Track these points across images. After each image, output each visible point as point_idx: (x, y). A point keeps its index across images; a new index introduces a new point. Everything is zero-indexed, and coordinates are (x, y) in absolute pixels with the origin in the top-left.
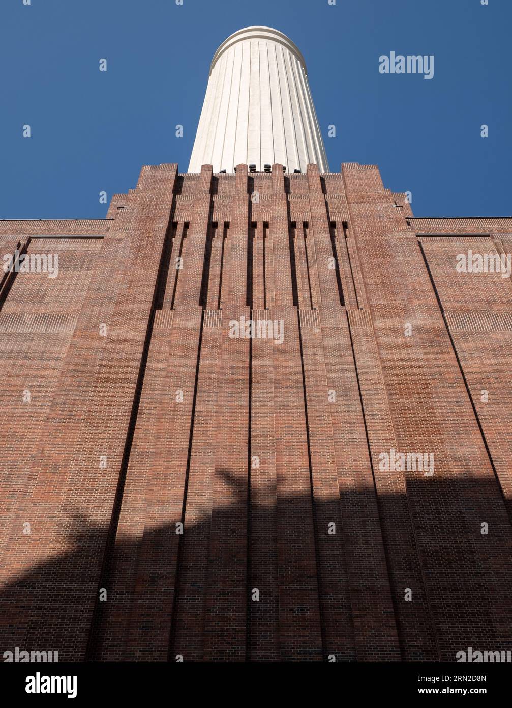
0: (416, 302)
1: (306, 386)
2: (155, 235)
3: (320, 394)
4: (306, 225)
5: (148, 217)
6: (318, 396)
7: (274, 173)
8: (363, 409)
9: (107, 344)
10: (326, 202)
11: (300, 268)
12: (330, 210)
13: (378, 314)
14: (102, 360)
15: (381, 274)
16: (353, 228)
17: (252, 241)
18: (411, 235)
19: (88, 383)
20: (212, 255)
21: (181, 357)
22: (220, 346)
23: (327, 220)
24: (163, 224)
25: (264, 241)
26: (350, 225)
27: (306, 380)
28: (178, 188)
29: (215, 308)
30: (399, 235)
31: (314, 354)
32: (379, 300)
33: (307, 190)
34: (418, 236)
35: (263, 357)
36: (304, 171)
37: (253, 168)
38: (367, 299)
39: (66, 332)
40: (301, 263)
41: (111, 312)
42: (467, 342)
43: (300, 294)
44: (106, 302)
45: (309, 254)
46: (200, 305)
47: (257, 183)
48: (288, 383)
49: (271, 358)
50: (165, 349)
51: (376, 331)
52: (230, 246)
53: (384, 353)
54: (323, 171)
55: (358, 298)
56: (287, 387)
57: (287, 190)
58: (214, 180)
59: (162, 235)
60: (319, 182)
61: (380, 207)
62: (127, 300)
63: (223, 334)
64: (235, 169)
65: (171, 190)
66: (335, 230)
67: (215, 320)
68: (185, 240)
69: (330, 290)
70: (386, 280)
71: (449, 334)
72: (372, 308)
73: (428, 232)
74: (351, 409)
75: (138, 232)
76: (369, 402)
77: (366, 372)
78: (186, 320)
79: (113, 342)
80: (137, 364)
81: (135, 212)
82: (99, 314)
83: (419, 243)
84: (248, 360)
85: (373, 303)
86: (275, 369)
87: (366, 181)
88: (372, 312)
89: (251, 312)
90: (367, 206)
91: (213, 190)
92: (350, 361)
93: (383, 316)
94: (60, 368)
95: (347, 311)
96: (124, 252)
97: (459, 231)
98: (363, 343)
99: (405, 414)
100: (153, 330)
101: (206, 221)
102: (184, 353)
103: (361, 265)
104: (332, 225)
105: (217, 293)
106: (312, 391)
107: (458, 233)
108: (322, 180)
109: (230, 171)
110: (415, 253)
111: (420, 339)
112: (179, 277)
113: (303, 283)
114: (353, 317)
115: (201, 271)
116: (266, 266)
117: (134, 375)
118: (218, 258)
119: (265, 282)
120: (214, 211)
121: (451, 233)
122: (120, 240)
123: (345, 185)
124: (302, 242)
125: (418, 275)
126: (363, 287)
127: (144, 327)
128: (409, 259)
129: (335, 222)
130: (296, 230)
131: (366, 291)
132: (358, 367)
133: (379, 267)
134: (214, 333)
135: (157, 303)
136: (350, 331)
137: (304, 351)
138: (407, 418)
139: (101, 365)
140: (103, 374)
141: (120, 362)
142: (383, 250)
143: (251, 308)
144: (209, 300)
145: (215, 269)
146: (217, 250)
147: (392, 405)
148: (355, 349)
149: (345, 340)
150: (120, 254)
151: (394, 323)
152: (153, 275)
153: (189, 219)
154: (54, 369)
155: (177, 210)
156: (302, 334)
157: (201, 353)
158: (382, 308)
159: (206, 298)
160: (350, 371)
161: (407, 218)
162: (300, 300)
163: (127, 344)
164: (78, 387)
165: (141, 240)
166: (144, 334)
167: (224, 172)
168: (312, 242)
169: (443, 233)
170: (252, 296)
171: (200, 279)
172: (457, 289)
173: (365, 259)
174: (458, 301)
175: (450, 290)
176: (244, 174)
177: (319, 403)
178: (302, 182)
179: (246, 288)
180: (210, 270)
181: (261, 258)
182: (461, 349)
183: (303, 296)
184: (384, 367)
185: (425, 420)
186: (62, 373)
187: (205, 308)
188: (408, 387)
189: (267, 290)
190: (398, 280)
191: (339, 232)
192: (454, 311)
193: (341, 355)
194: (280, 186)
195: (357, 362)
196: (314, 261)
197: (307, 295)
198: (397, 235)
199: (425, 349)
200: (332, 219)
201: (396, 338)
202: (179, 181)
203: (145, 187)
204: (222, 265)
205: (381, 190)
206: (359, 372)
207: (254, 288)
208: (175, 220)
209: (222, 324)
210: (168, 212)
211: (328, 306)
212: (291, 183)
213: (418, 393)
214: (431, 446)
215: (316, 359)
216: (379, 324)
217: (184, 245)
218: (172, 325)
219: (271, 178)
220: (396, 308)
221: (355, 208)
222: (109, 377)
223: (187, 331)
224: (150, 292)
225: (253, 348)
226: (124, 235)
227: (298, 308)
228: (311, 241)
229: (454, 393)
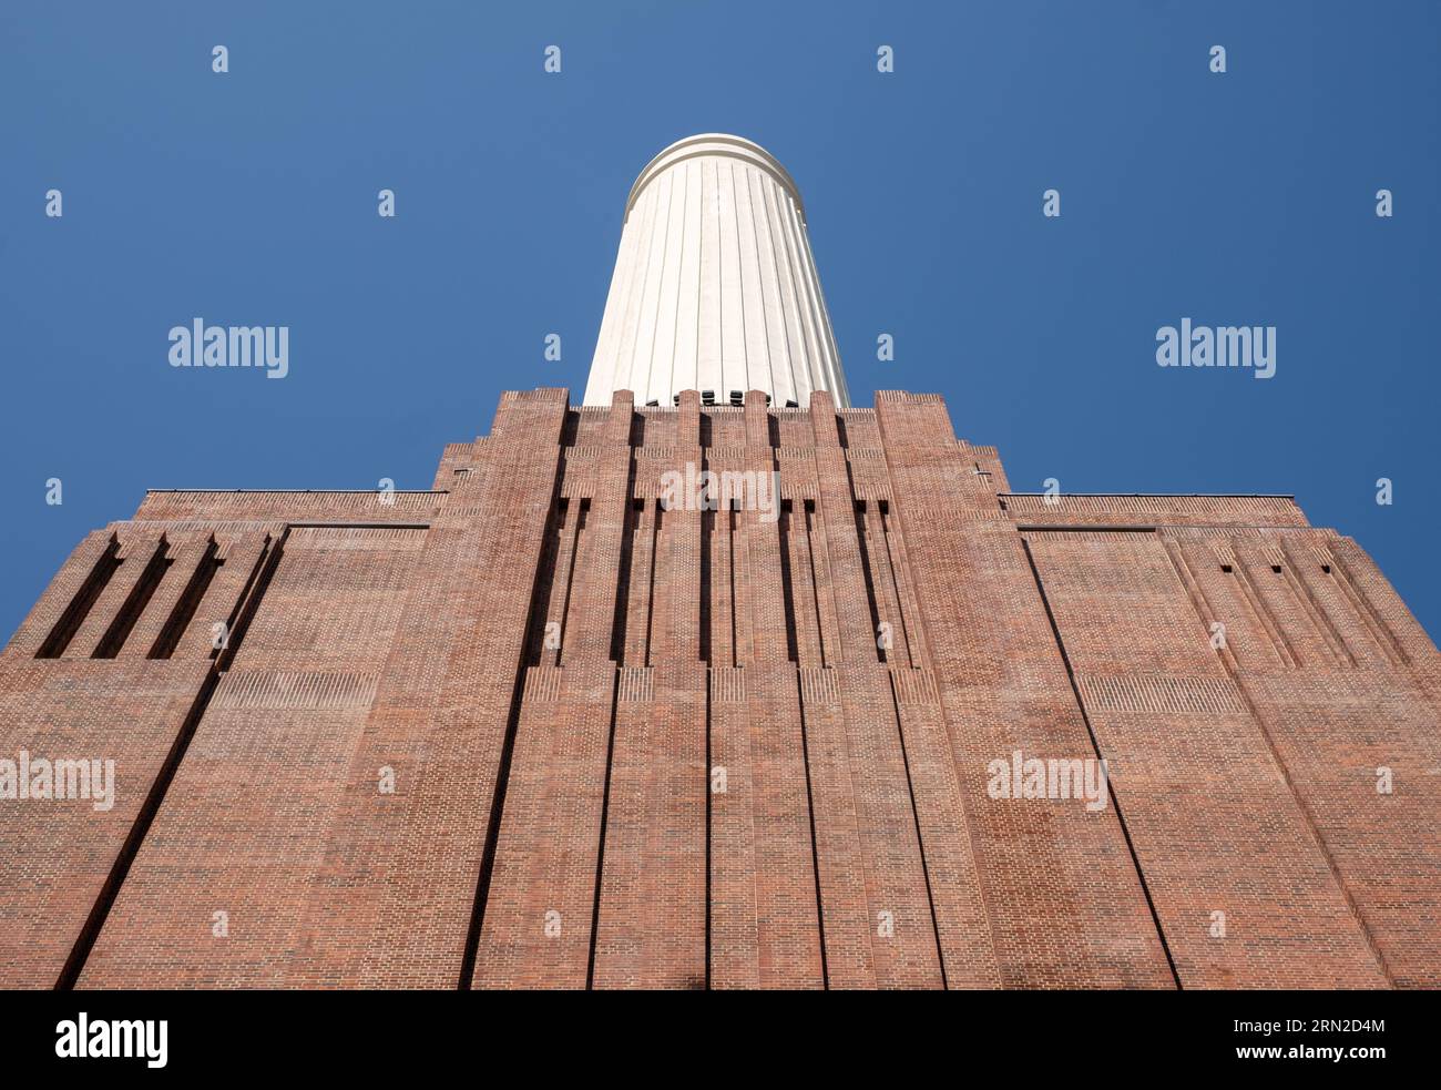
0: (1021, 656)
1: (816, 818)
2: (526, 524)
3: (842, 833)
4: (810, 506)
5: (512, 488)
6: (838, 837)
7: (750, 408)
8: (924, 862)
9: (433, 732)
10: (848, 464)
11: (800, 590)
12: (855, 479)
13: (948, 678)
14: (424, 763)
15: (954, 602)
16: (900, 514)
17: (709, 537)
18: (1009, 527)
19: (398, 809)
20: (633, 562)
21: (576, 758)
22: (649, 738)
23: (850, 499)
24: (541, 503)
25: (732, 537)
26: (893, 507)
27: (815, 804)
28: (568, 436)
29: (639, 664)
30: (988, 528)
31: (830, 754)
32: (952, 652)
33: (812, 441)
34: (1020, 529)
35: (732, 760)
36: (805, 404)
37: (709, 397)
38: (929, 649)
39: (356, 707)
40: (802, 579)
41: (443, 671)
42: (1119, 733)
43: (801, 639)
44: (433, 652)
45: (818, 562)
46: (612, 658)
47: (716, 425)
48: (781, 811)
49: (748, 762)
50: (546, 744)
51: (947, 712)
52: (667, 545)
53: (963, 753)
54: (838, 404)
55: (911, 647)
56: (779, 820)
57: (774, 441)
58: (637, 420)
59: (538, 523)
60: (834, 425)
61: (951, 473)
62: (473, 647)
63: (656, 714)
64: (676, 399)
65: (557, 439)
66: (866, 517)
67: (640, 688)
68: (583, 534)
69: (857, 631)
70: (963, 614)
71: (1085, 718)
72: (938, 667)
73: (1039, 521)
74: (901, 862)
75: (495, 518)
76: (935, 849)
77: (929, 791)
78: (586, 688)
79: (446, 728)
80: (492, 773)
81: (488, 478)
82: (419, 674)
83: (1024, 542)
84: (705, 766)
85: (941, 657)
86: (756, 784)
87: (921, 424)
88: (938, 674)
89: (709, 673)
90: (924, 471)
91: (636, 439)
92: (898, 768)
93: (959, 682)
94: (344, 778)
95: (890, 673)
96: (467, 555)
97: (1098, 520)
98: (921, 733)
99: (1006, 872)
100: (523, 706)
101: (623, 498)
102: (582, 751)
103: (916, 585)
104: (860, 507)
105: (642, 635)
106: (826, 828)
107: (1097, 524)
108: (840, 421)
109: (666, 403)
110: (1016, 562)
111: (1031, 726)
112: (571, 605)
113: (806, 617)
114: (901, 683)
115: (613, 593)
116: (736, 584)
117: (486, 793)
118: (646, 569)
119: (733, 615)
120: (638, 478)
121: (1084, 524)
122: (460, 532)
123: (883, 432)
124: (803, 539)
125: (1023, 603)
126: (920, 627)
127: (505, 701)
128: (1006, 573)
129: (864, 502)
130: (791, 516)
131: (926, 633)
132: (913, 781)
133: (950, 588)
134: (639, 713)
135: (531, 652)
136: (897, 711)
137: (809, 749)
138: (1008, 881)
139: (423, 773)
140: (428, 793)
141: (460, 767)
142: (957, 556)
143: (709, 665)
144: (628, 648)
145: (638, 590)
146: (642, 553)
147: (980, 858)
148: (906, 745)
149: (887, 729)
150: (459, 559)
151: (979, 695)
152: (523, 599)
153: (590, 493)
154: (332, 780)
155: (566, 475)
156: (806, 715)
157: (615, 752)
158: (956, 667)
159: (623, 645)
160: (899, 789)
161: (1000, 495)
162: (801, 649)
163: (472, 733)
164: (378, 816)
165: (500, 533)
166: (506, 713)
167: (655, 404)
168: (823, 538)
169: (1069, 524)
170: (709, 641)
171: (611, 608)
172: (1097, 631)
173: (922, 573)
174: (1099, 653)
175: (1085, 633)
176: (693, 409)
177: (840, 849)
178: (801, 426)
179: (698, 626)
180: (631, 591)
181: (727, 569)
182: (1108, 746)
183: (806, 642)
184: (963, 781)
185: (1044, 885)
186: (349, 788)
187: (620, 664)
188: (1010, 820)
189: (737, 631)
190: (987, 612)
191: (872, 520)
192: (1093, 674)
193: (880, 757)
194: (761, 432)
195: (911, 772)
196: (826, 577)
197: (815, 640)
198: (982, 528)
199: (1039, 746)
200: (859, 495)
201: (985, 725)
202: (571, 420)
203: (507, 432)
204: (652, 581)
205: (949, 441)
206: (915, 791)
207: (713, 625)
208: (563, 496)
209: (654, 696)
210: (550, 480)
211: (854, 663)
212: (782, 427)
213: (1029, 832)
214: (1057, 936)
215: (832, 765)
216: (952, 697)
217: (580, 542)
218: (559, 696)
219: (743, 417)
220: (984, 667)
221: (902, 475)
222: (437, 797)
223: (588, 709)
224: (517, 631)
225: (713, 743)
226: (466, 523)
227: (798, 666)
228: (819, 536)
229: (1098, 832)
